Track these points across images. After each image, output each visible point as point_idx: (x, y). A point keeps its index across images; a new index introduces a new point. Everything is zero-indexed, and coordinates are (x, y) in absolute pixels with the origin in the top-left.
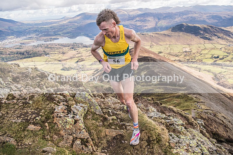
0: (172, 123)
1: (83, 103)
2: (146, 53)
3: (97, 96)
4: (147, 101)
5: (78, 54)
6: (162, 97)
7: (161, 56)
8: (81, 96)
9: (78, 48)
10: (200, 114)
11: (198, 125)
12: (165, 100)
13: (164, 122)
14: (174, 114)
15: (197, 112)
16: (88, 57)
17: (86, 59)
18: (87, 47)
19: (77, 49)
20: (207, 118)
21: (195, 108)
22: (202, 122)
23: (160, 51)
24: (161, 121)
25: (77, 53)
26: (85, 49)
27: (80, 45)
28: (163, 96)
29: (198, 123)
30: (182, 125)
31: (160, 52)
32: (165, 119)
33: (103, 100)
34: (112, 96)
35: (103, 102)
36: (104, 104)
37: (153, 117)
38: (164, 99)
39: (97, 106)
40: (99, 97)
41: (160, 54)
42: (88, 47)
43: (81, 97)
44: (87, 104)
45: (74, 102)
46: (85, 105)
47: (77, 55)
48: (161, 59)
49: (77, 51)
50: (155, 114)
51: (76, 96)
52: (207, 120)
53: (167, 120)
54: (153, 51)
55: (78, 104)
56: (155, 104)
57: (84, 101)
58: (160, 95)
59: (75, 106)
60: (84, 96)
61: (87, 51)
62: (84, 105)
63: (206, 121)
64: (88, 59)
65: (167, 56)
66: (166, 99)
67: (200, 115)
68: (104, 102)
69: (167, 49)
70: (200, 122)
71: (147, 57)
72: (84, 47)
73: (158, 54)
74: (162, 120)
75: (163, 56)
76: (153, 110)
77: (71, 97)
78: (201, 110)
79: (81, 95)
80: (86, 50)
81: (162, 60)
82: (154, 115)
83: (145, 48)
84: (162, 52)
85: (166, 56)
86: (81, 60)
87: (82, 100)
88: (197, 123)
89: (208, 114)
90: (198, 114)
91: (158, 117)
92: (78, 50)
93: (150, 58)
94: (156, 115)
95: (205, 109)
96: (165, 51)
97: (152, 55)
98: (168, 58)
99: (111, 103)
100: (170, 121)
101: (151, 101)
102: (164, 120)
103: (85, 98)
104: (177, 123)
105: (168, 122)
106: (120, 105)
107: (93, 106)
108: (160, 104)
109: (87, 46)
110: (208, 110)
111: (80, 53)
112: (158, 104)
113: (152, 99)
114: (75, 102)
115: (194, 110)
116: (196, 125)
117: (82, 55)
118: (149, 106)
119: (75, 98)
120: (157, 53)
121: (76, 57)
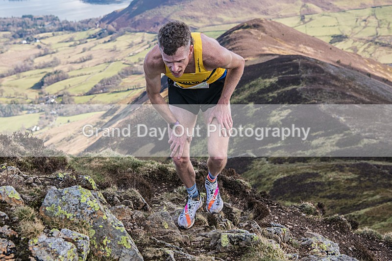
1: (73, 226)
2: (287, 41)
3: (121, 200)
4: (299, 215)
5: (40, 55)
6: (350, 202)
7: (341, 52)
8: (65, 202)
9: (41, 35)
12: (362, 212)
16: (79, 66)
17: (70, 74)
18: (72, 30)
19: (36, 36)
23: (338, 33)
25: (37, 51)
26: (66, 36)
27: (46, 24)
28: (354, 197)
31: (340, 38)
33: (141, 214)
34: (173, 201)
35: (141, 222)
36: (146, 228)
38: (358, 207)
39: (124, 234)
40: (127, 204)
41: (339, 45)
42: (76, 28)
43: (66, 206)
44: (88, 230)
45: (39, 226)
46: (82, 232)
47: (38, 61)
48: (342, 62)
49: (36, 44)
51: (45, 202)
54: (311, 33)
55: (55, 232)
56: (333, 227)
57: (76, 221)
58: (342, 192)
59: (43, 237)
60: (75, 201)
61: (72, 43)
62: (75, 235)
64: (79, 72)
65: (364, 51)
66: (368, 210)
68: (148, 223)
69: (363, 24)
71: (289, 58)
72: (61, 30)
73: (330, 46)
75: (349, 51)
76: (325, 246)
77: (26, 207)
79: (63, 198)
80: (71, 40)
81: (345, 66)
83: (280, 24)
84: (346, 37)
85: (361, 50)
86: (54, 76)
87: (68, 215)
92: (42, 41)
93: (299, 62)
96: (357, 30)
97: (309, 48)
98: (368, 56)
99: (170, 226)
101: (316, 214)
103: (80, 207)
106: (205, 230)
107: (109, 235)
108: (349, 224)
109: (72, 25)
111: (50, 51)
112: (344, 224)
113: (320, 206)
114: (44, 224)
117: (55, 59)
118: (309, 231)
119: (42, 210)
120: (327, 40)
121: (36, 68)
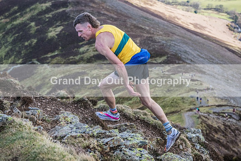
0: (117, 144)
10: (204, 119)
11: (188, 142)
13: (96, 144)
14: (128, 124)
15: (198, 116)
20: (222, 127)
21: (192, 107)
22: (198, 135)
24: (86, 143)
29: (187, 138)
30: (143, 145)
32: (97, 137)
37: (66, 137)
50: (72, 128)
52: (223, 132)
53: (102, 140)
63: (220, 133)
67: (205, 122)
70: (194, 135)
74: (91, 139)
76: (69, 119)
78: (207, 109)
82: (70, 131)
88: (185, 138)
89: (223, 116)
90: (200, 120)
91: (79, 134)
94: (74, 129)
95: (217, 104)
100: (110, 139)
101: (68, 98)
102: (95, 141)
104: (129, 143)
105: (107, 143)
108: (90, 103)
110: (223, 108)
112: (87, 102)
115: (191, 110)
116: (182, 144)
118: (63, 111)
